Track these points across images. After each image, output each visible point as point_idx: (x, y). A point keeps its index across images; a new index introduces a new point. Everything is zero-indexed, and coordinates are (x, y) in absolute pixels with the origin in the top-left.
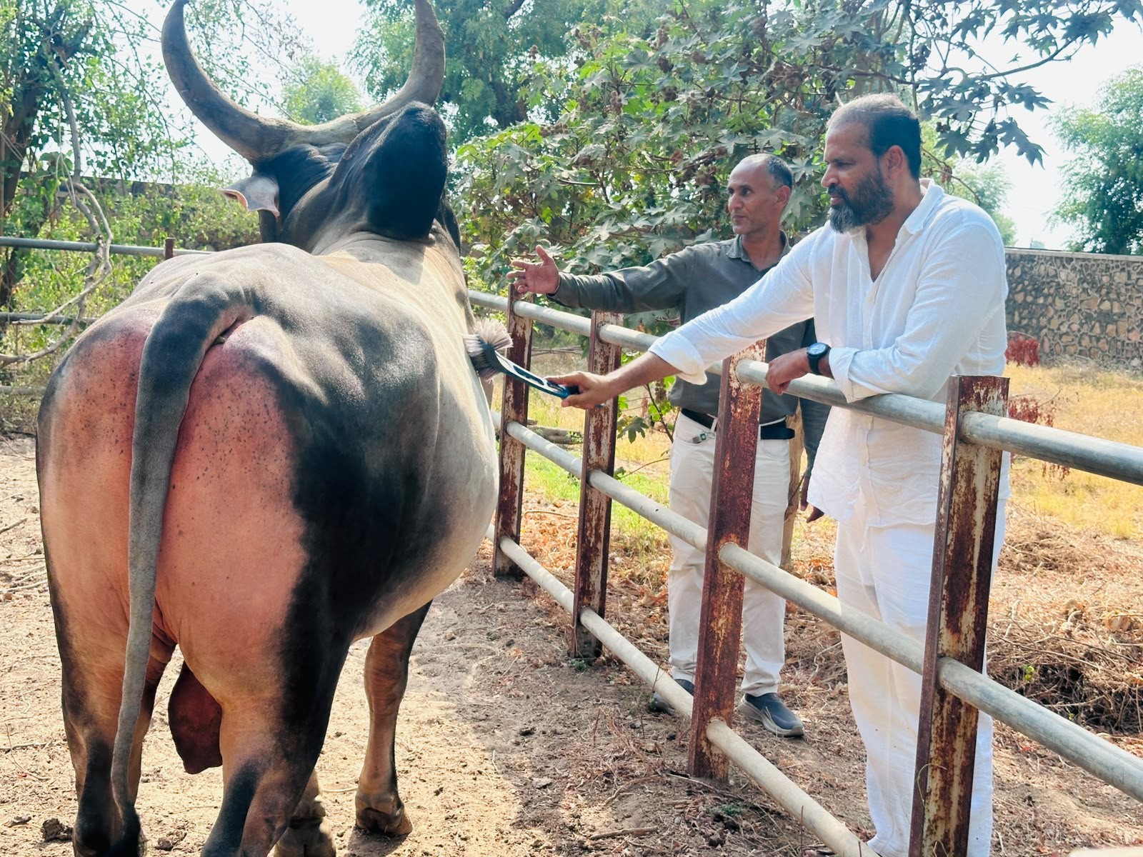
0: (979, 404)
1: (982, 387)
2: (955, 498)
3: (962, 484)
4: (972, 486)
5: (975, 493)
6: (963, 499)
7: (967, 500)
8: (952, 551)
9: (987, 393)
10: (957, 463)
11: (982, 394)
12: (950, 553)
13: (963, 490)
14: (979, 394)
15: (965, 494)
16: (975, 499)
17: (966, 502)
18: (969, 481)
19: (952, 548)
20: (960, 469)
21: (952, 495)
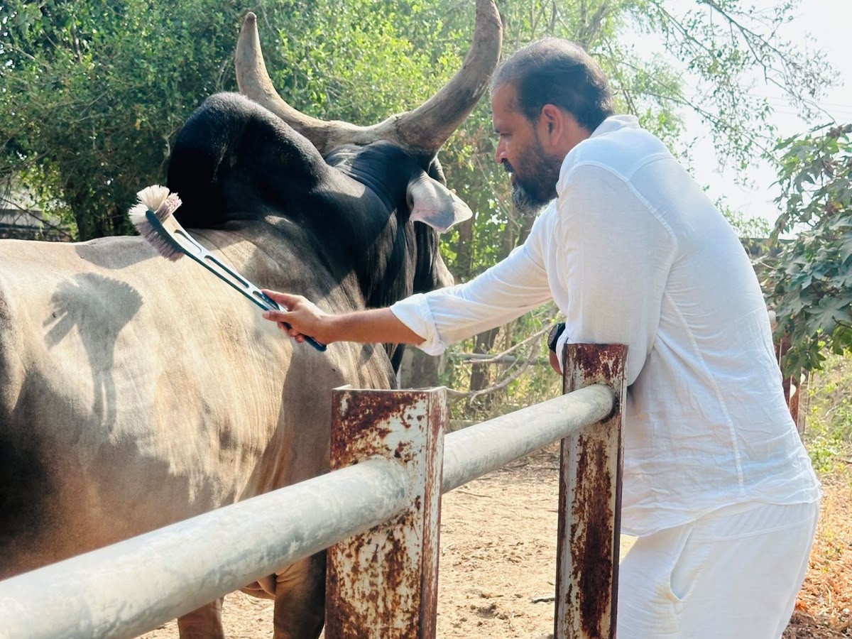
0: (608, 376)
1: (610, 357)
2: (585, 482)
3: (592, 468)
4: (605, 470)
5: (609, 479)
6: (594, 484)
7: (599, 485)
8: (584, 543)
9: (616, 363)
10: (585, 444)
11: (610, 365)
12: (582, 546)
13: (594, 474)
14: (606, 366)
15: (597, 480)
16: (609, 485)
17: (598, 489)
18: (600, 464)
19: (584, 539)
20: (588, 450)
21: (580, 480)
